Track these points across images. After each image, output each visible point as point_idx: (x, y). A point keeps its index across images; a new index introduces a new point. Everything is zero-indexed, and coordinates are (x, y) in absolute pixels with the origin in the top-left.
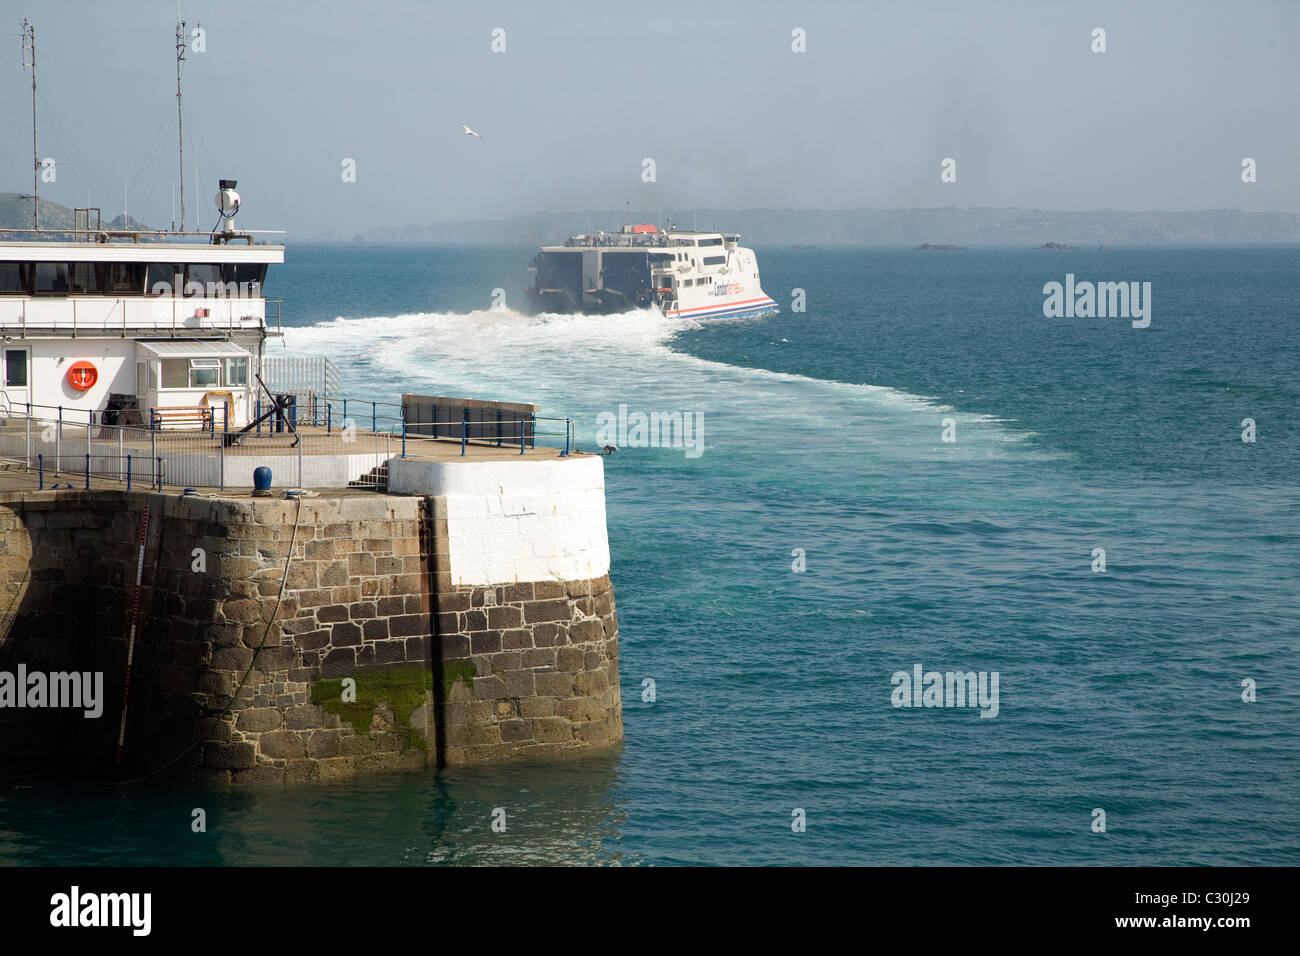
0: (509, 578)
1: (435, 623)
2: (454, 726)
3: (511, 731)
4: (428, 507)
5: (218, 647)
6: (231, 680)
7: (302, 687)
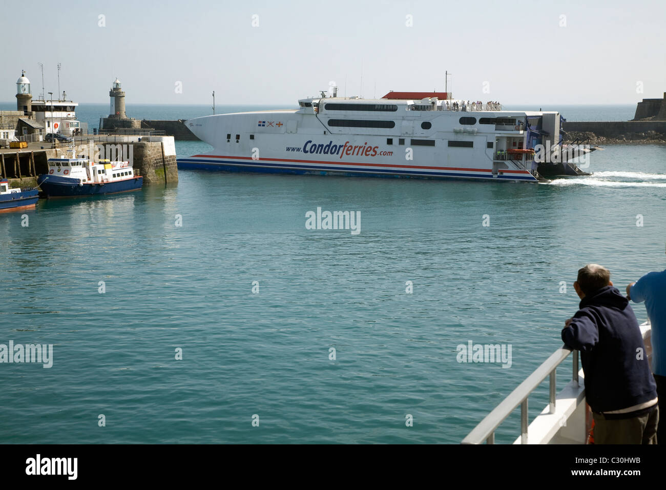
0: (170, 155)
1: (164, 161)
2: (167, 177)
3: (172, 178)
4: (162, 143)
5: (144, 165)
6: (147, 169)
7: (154, 171)
